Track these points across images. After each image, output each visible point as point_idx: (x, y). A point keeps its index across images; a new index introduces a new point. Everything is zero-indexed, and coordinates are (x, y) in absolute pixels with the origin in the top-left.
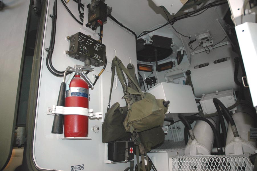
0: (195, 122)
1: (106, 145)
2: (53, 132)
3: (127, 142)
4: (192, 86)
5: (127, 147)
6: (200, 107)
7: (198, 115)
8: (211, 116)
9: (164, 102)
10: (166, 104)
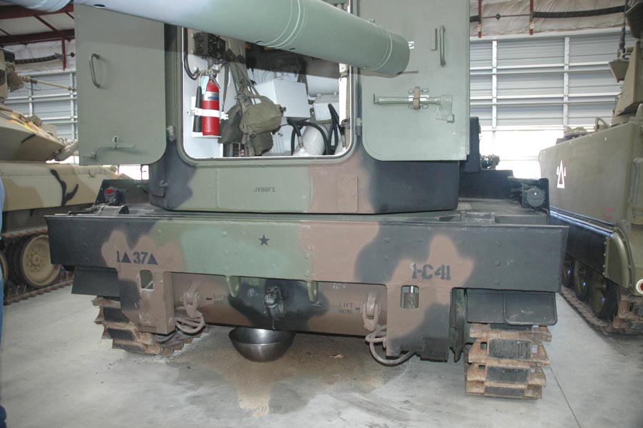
0: (304, 127)
1: (222, 145)
2: (194, 130)
3: (240, 144)
4: (306, 84)
5: (240, 149)
6: (312, 110)
7: (308, 121)
8: (324, 123)
9: (281, 108)
10: (282, 110)
